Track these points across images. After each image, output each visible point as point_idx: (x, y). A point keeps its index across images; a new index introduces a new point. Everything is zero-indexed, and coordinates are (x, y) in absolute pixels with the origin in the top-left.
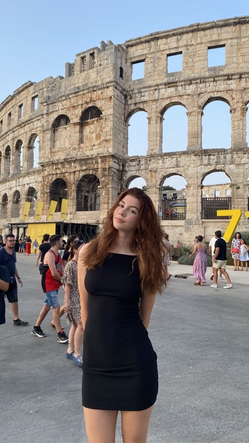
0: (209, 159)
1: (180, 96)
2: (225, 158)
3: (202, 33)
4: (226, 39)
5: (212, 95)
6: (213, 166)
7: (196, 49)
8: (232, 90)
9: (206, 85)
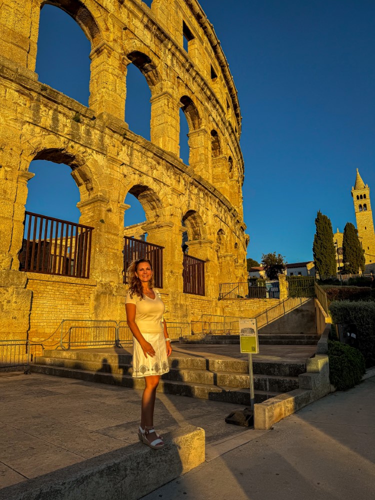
0: (55, 120)
2: (88, 133)
6: (62, 138)
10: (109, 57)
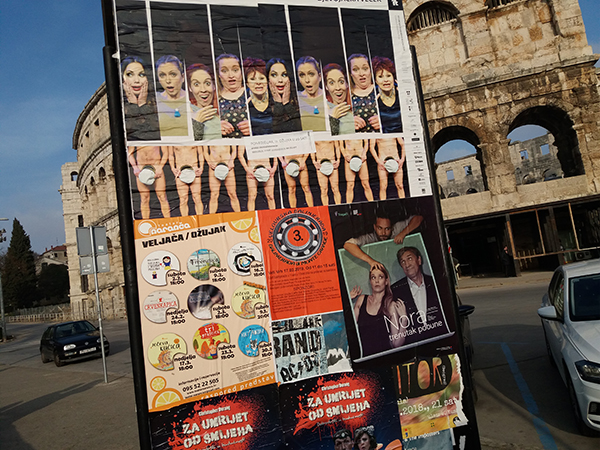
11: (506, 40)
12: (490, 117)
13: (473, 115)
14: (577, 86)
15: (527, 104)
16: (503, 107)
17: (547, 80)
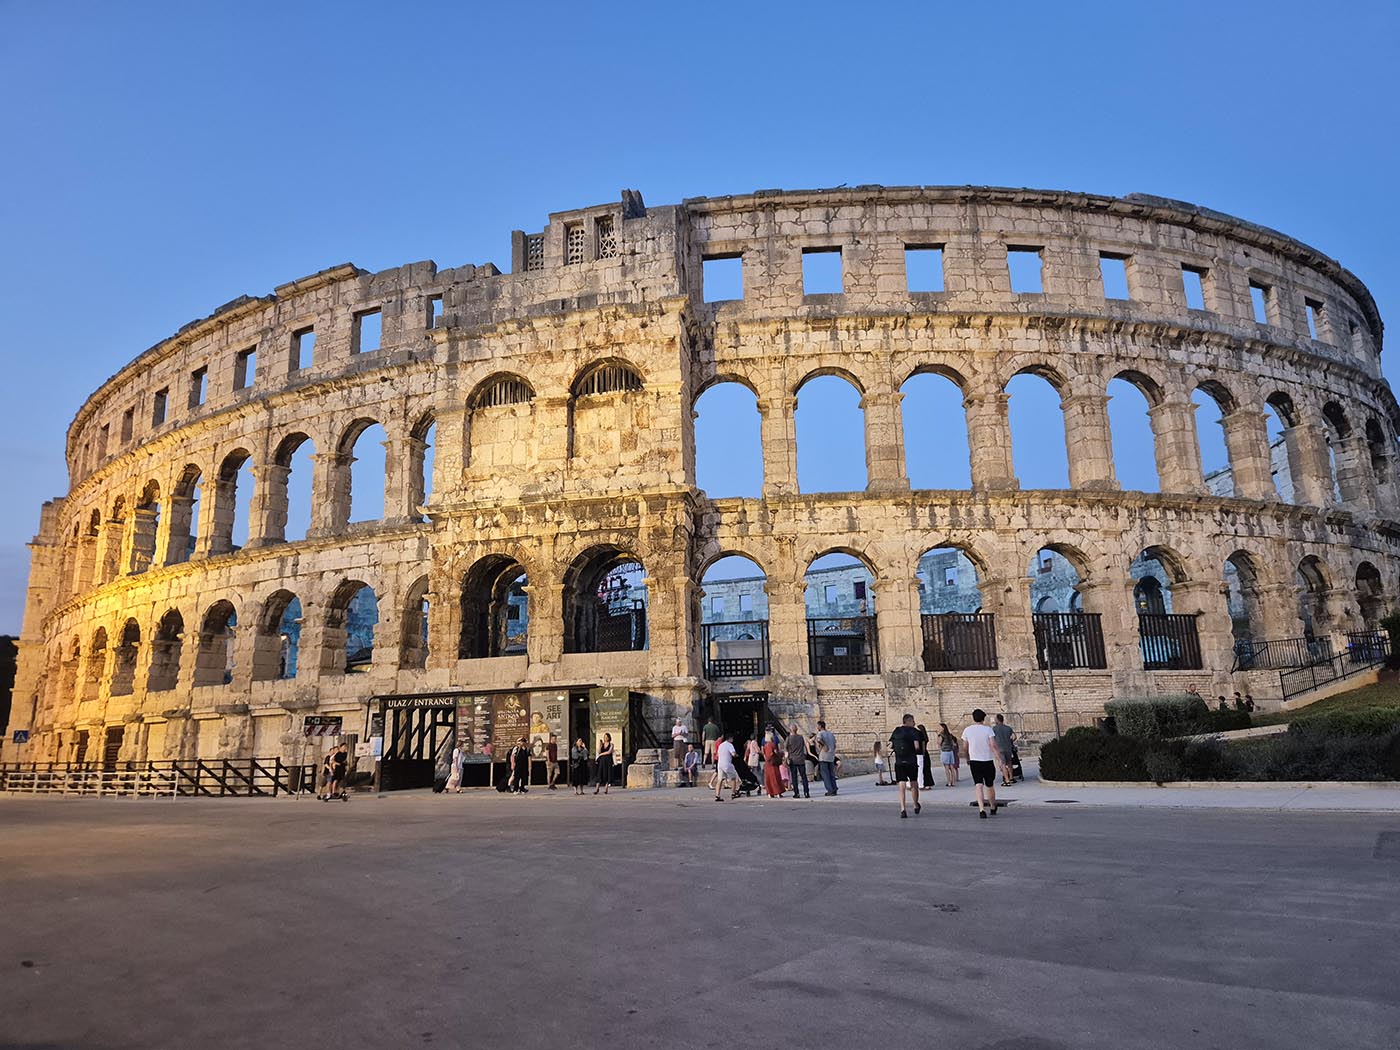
0: (933, 515)
1: (844, 353)
2: (970, 513)
3: (887, 210)
4: (947, 232)
5: (924, 359)
6: (943, 531)
7: (876, 246)
8: (971, 352)
9: (907, 333)
10: (982, 406)
11: (592, 442)
12: (547, 549)
13: (525, 543)
14: (658, 523)
15: (596, 540)
16: (565, 537)
17: (624, 510)
